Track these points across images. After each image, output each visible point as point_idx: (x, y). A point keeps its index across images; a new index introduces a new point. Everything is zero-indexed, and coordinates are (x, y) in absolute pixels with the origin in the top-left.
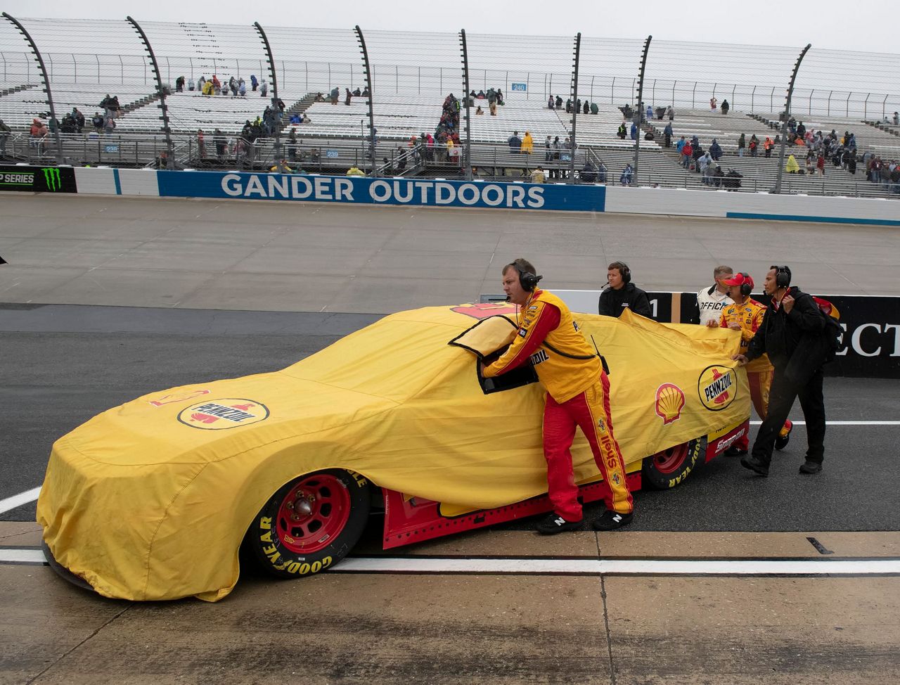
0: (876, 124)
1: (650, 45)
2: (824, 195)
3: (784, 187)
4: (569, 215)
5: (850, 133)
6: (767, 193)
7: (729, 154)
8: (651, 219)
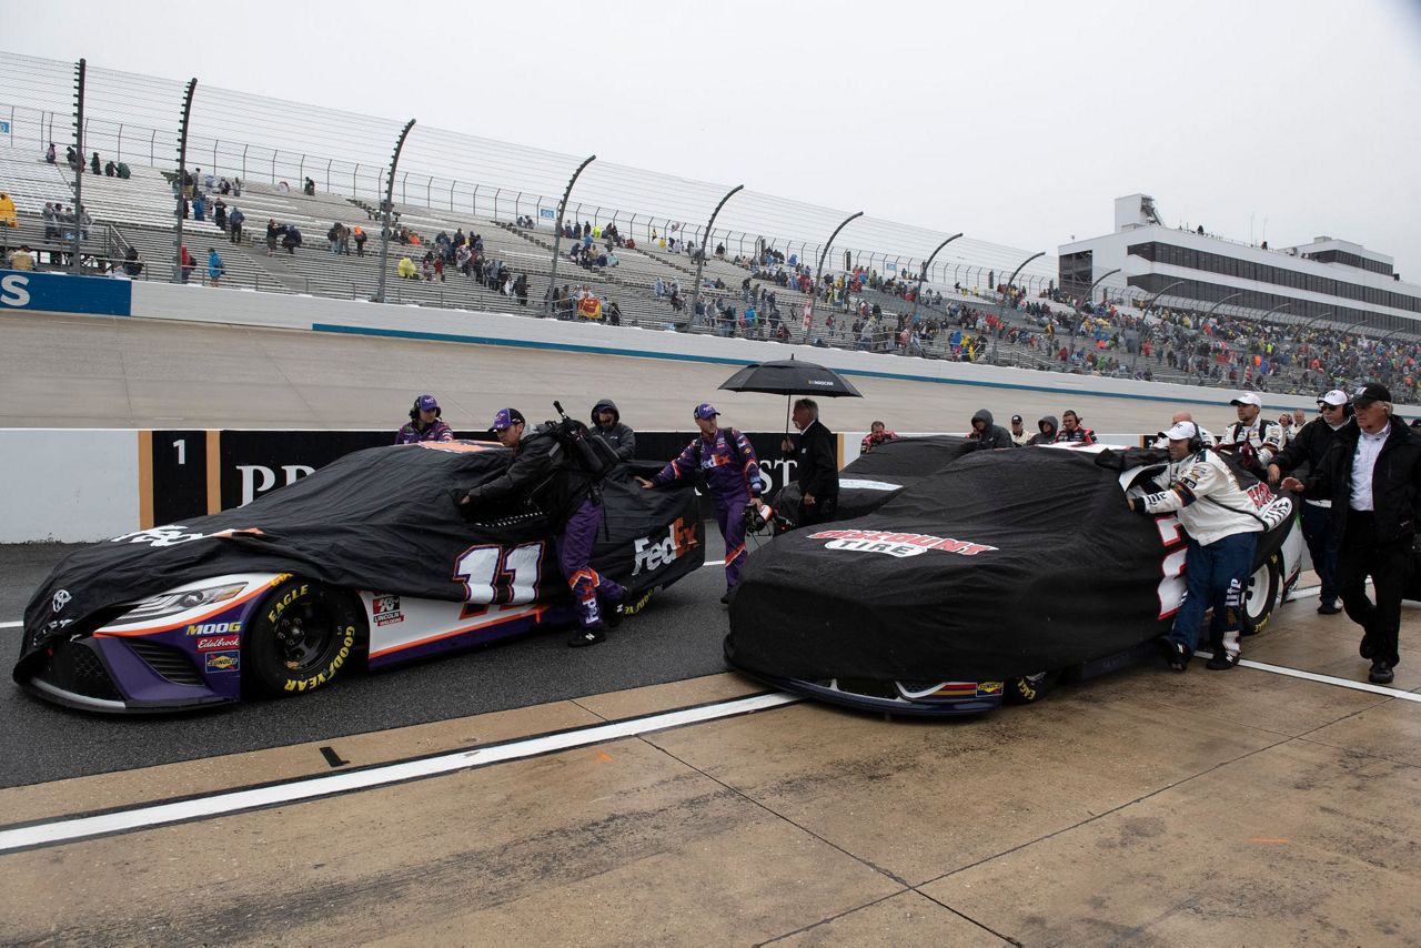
0: (508, 227)
1: (195, 91)
2: (442, 307)
3: (389, 294)
4: (73, 318)
5: (475, 234)
6: (366, 301)
7: (313, 247)
8: (202, 328)
